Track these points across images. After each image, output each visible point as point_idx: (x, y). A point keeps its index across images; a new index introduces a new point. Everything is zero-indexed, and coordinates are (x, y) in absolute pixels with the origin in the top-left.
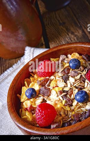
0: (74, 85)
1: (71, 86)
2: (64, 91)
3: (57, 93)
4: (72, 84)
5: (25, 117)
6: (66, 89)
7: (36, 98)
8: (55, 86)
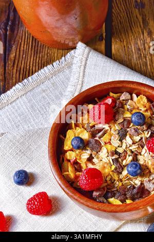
0: (130, 148)
1: (126, 148)
2: (116, 152)
3: (108, 152)
4: (128, 146)
5: (67, 173)
6: (120, 150)
7: (82, 150)
8: (108, 141)
